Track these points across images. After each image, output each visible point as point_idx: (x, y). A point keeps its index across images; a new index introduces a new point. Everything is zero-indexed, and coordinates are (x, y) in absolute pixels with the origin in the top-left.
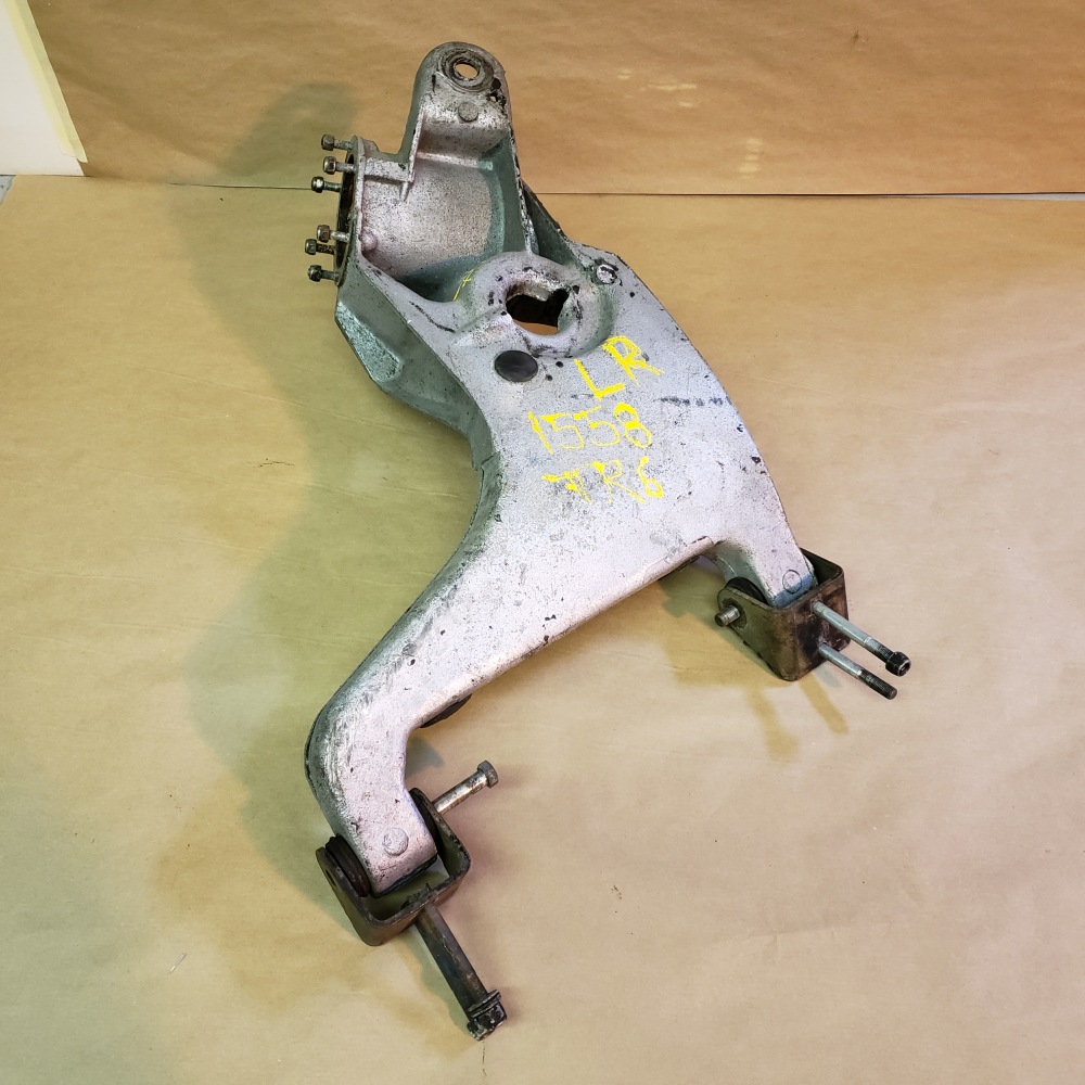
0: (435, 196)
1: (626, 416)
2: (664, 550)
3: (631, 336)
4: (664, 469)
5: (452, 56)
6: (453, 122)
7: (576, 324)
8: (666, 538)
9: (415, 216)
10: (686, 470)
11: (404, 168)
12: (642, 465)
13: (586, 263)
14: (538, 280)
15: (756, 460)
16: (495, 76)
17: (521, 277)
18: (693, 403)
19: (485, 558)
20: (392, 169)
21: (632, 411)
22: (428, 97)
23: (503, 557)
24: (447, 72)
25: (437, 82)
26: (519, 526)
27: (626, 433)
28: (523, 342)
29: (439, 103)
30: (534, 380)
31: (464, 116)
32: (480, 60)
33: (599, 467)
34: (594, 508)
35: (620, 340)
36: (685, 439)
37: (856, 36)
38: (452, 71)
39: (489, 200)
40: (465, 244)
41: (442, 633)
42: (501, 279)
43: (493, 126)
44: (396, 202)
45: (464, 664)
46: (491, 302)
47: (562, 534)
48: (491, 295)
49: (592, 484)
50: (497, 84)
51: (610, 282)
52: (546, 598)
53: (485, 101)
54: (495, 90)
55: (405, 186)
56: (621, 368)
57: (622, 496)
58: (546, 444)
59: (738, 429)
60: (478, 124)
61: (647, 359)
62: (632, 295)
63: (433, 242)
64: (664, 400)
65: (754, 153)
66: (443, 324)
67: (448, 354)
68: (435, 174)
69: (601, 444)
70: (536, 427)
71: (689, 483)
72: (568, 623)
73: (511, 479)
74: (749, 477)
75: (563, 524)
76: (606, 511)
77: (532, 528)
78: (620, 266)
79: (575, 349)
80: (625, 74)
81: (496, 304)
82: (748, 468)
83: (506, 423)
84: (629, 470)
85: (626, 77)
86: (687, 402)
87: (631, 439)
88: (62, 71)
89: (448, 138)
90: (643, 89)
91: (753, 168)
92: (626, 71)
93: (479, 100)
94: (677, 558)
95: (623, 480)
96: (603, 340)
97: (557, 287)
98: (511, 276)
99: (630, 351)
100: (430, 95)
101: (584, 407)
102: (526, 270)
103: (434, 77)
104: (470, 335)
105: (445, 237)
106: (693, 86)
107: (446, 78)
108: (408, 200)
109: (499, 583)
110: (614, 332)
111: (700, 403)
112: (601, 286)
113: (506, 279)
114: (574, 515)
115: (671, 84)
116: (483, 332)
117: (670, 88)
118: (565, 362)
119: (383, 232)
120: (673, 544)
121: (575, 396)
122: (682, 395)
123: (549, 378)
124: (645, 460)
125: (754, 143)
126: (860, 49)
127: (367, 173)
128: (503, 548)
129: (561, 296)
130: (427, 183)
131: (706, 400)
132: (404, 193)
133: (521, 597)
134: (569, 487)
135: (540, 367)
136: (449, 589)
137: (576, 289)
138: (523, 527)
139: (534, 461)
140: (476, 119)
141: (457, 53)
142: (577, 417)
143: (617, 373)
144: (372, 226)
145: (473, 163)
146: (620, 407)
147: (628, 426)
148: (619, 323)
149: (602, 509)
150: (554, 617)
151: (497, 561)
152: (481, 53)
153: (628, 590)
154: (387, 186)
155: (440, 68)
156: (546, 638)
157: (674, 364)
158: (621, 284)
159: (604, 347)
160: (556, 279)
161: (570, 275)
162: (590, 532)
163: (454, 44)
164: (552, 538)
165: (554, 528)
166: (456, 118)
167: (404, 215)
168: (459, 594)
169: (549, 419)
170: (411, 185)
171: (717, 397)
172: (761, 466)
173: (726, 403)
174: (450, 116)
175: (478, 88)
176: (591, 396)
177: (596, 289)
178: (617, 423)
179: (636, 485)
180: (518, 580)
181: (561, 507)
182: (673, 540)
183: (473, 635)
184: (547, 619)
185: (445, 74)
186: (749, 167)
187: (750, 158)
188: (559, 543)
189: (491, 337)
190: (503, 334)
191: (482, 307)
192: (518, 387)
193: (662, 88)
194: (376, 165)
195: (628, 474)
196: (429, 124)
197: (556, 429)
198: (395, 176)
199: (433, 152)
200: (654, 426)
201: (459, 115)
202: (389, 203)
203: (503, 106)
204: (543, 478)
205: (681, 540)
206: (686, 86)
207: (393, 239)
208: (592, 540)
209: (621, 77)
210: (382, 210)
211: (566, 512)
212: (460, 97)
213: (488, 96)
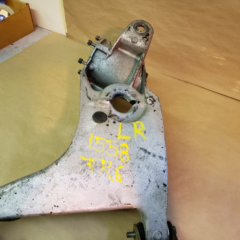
0: (116, 61)
1: (124, 148)
2: (112, 202)
3: (144, 123)
4: (127, 173)
5: (139, 23)
6: (129, 42)
7: (132, 112)
8: (115, 198)
9: (107, 65)
10: (135, 177)
11: (110, 50)
12: (120, 168)
13: (147, 95)
14: (128, 95)
15: (165, 185)
16: (149, 33)
17: (123, 92)
18: (151, 155)
19: (44, 175)
20: (106, 49)
21: (127, 147)
22: (125, 32)
23: (51, 178)
24: (134, 27)
25: (130, 29)
26: (62, 170)
27: (120, 154)
28: (109, 111)
29: (127, 35)
30: (102, 124)
31: (133, 41)
32: (147, 27)
33: (103, 162)
34: (93, 175)
35: (140, 123)
36: (141, 166)
38: (136, 27)
39: (132, 68)
40: (119, 78)
41: (16, 193)
42: (115, 90)
43: (141, 46)
44: (103, 59)
45: (17, 208)
46: (107, 95)
47: (76, 179)
48: (109, 94)
49: (97, 166)
50: (148, 35)
51: (150, 104)
52: (58, 199)
53: (142, 38)
54: (147, 36)
55: (108, 55)
56: (134, 132)
57: (105, 175)
58: (89, 146)
59: (164, 171)
60: (136, 45)
61: (145, 133)
62: (155, 111)
63: (110, 74)
64: (141, 149)
65: (239, 86)
66: (89, 97)
67: (83, 105)
68: (120, 55)
69: (109, 154)
70: (90, 139)
71: (134, 182)
72: (62, 211)
73: (70, 153)
74: (159, 190)
75: (78, 176)
76: (96, 178)
77: (66, 172)
78: (157, 101)
79: (126, 120)
80: (204, 49)
81: (108, 97)
82: (160, 187)
83: (82, 133)
84: (113, 168)
86: (149, 153)
87: (120, 157)
89: (127, 46)
90: (208, 55)
92: (204, 48)
93: (140, 38)
94: (115, 207)
95: (109, 170)
96: (135, 121)
97: (133, 99)
98: (120, 91)
99: (141, 128)
100: (126, 32)
101: (111, 139)
102: (126, 91)
103: (130, 27)
104: (93, 103)
105: (114, 74)
106: (224, 59)
107: (133, 29)
108: (107, 60)
109: (44, 186)
110: (141, 120)
111: (154, 156)
112: (147, 104)
113: (117, 91)
114: (84, 174)
115: (217, 56)
116: (98, 103)
117: (217, 58)
118: (117, 122)
119: (97, 66)
120: (117, 201)
121: (111, 134)
122: (149, 150)
123: (108, 125)
124: (121, 167)
125: (239, 83)
127: (98, 48)
128: (52, 174)
129: (133, 102)
130: (115, 57)
131: (157, 155)
132: (106, 57)
133: (49, 194)
134: (88, 164)
135: (107, 121)
136: (26, 180)
137: (139, 102)
138: (63, 170)
139: (81, 150)
140: (136, 43)
141: (141, 23)
142: (107, 141)
143: (131, 133)
144: (94, 64)
145: (134, 56)
146: (124, 145)
147: (123, 152)
148: (144, 118)
149: (96, 177)
150: (58, 206)
151: (48, 178)
152: (148, 25)
153: (91, 210)
154: (103, 54)
155: (133, 25)
156: (51, 212)
157: (153, 139)
158: (153, 106)
159: (133, 123)
160: (135, 97)
161: (140, 97)
162: (86, 183)
163: (142, 20)
164: (72, 179)
165: (74, 176)
166: (130, 41)
167: (104, 63)
168: (29, 183)
169: (97, 138)
170: (110, 56)
171: (162, 156)
172: (165, 188)
173: (164, 160)
174: (129, 40)
175: (142, 34)
176: (117, 137)
177: (145, 105)
178: (119, 149)
179: (113, 174)
180: (52, 188)
181: (81, 170)
182: (117, 199)
183: (25, 199)
184: (55, 206)
185: (134, 28)
186: (236, 90)
188: (73, 182)
189: (100, 106)
190: (104, 106)
191: (103, 96)
192: (96, 124)
193: (214, 57)
194: (101, 47)
195: (112, 169)
196: (122, 40)
197: (97, 142)
198: (106, 52)
199: (124, 49)
200: (132, 156)
201: (132, 40)
202: (101, 59)
203: (146, 42)
204: (81, 157)
205: (120, 201)
206: (222, 58)
207: (99, 69)
208: (86, 186)
209: (202, 50)
210: (98, 60)
211: (82, 172)
212: (135, 35)
213: (143, 38)
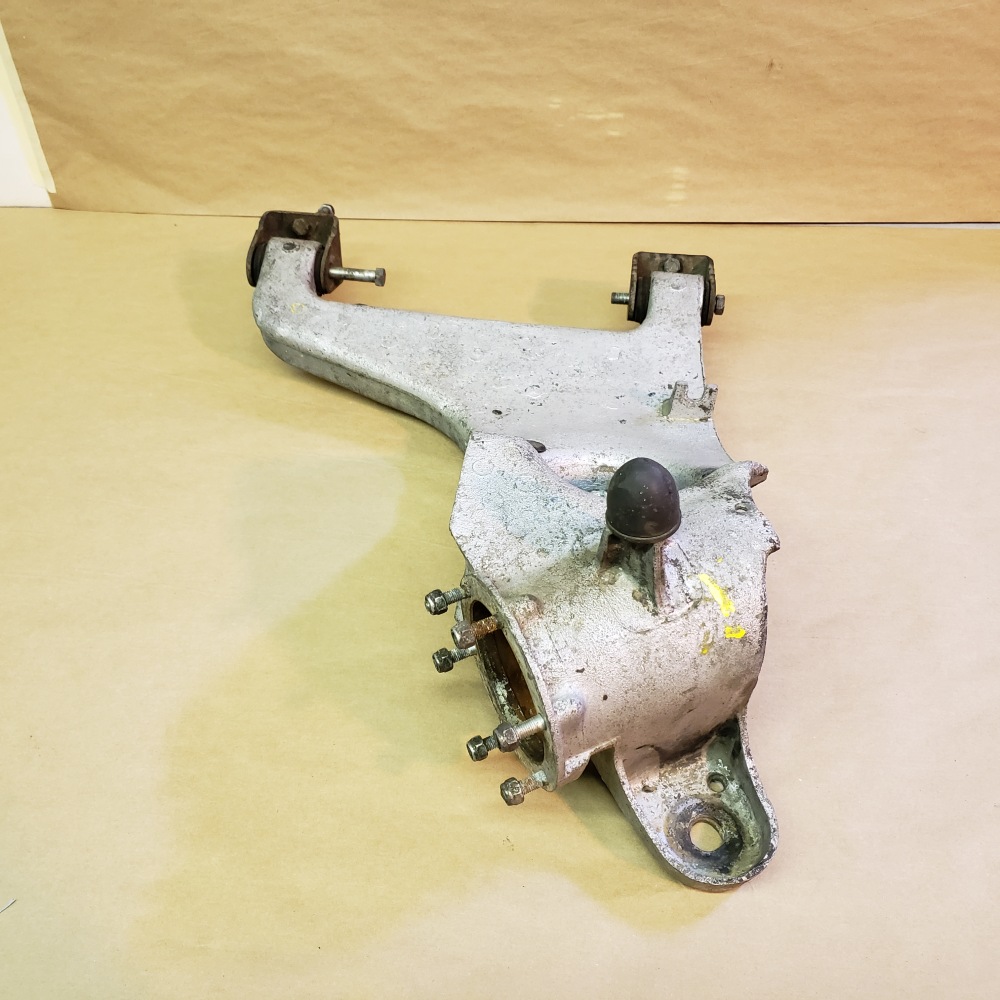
37: (772, 65)
65: (679, 182)
80: (556, 103)
85: (557, 106)
88: (34, 102)
90: (573, 118)
91: (680, 197)
92: (557, 100)
106: (620, 115)
115: (599, 113)
117: (598, 117)
125: (680, 171)
126: (775, 77)
186: (676, 196)
187: (678, 186)
193: (590, 117)
206: (613, 115)
209: (551, 106)
